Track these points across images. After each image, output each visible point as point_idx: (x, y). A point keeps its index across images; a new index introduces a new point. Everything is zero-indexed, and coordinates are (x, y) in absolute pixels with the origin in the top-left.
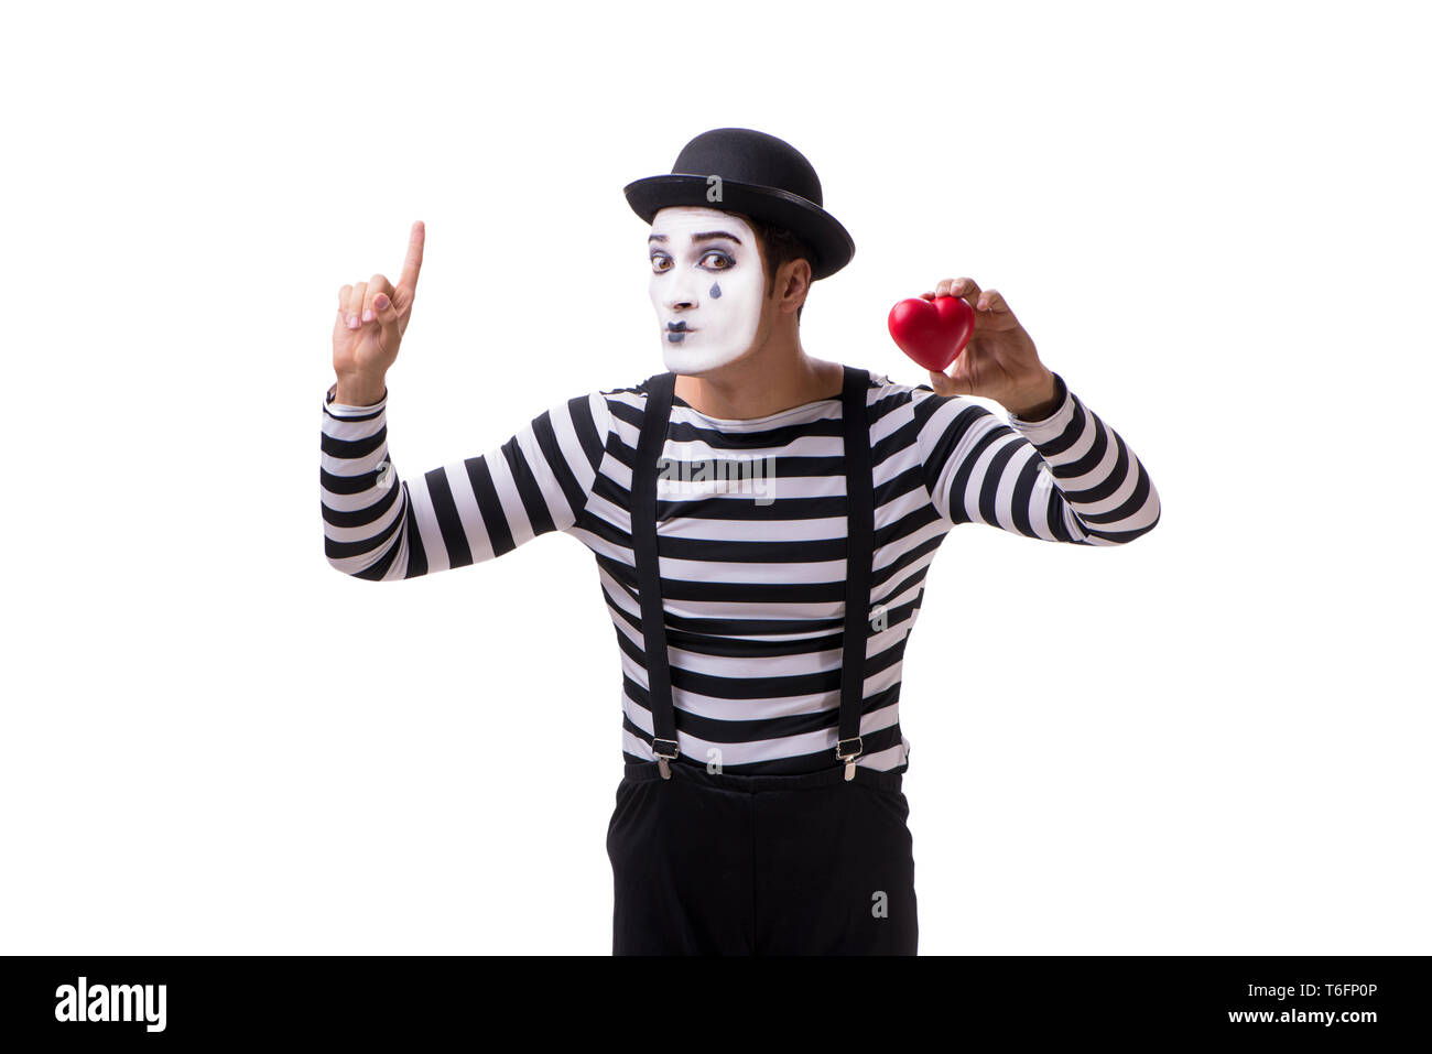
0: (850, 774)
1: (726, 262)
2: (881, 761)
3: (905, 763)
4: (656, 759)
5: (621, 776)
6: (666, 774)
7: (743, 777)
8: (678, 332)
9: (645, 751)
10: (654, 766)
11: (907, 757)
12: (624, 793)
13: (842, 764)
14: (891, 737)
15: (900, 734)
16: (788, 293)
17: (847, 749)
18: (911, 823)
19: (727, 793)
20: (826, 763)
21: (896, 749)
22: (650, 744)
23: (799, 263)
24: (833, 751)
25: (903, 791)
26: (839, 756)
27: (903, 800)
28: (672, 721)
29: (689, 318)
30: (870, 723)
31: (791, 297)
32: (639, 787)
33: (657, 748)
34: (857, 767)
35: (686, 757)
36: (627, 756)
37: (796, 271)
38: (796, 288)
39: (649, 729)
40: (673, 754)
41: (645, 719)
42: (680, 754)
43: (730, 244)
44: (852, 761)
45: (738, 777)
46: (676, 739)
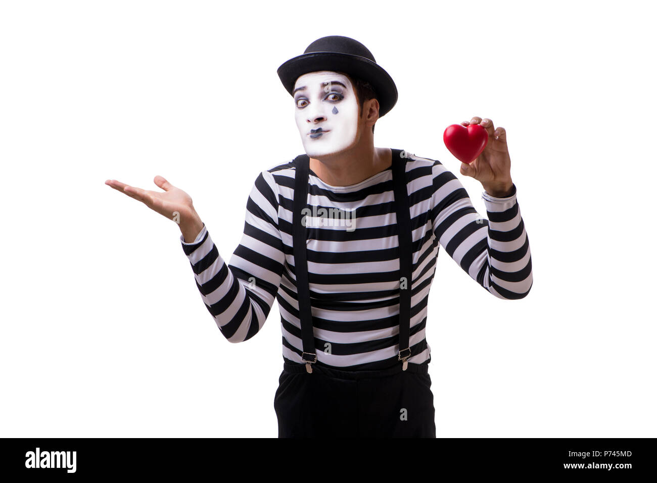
0: (405, 367)
1: (339, 98)
2: (418, 359)
4: (304, 363)
6: (309, 370)
7: (352, 372)
8: (317, 134)
9: (297, 359)
10: (303, 367)
11: (430, 355)
12: (283, 379)
13: (401, 363)
14: (422, 346)
15: (427, 344)
16: (369, 117)
17: (403, 354)
19: (343, 381)
20: (394, 363)
21: (425, 351)
22: (300, 355)
23: (374, 101)
24: (397, 356)
25: (428, 373)
26: (400, 358)
27: (428, 377)
28: (312, 343)
29: (324, 126)
30: (413, 340)
31: (371, 118)
33: (305, 357)
34: (409, 363)
35: (320, 362)
37: (372, 106)
38: (373, 114)
39: (300, 347)
40: (313, 361)
41: (298, 343)
42: (318, 361)
43: (341, 87)
44: (406, 360)
45: (349, 372)
46: (315, 353)
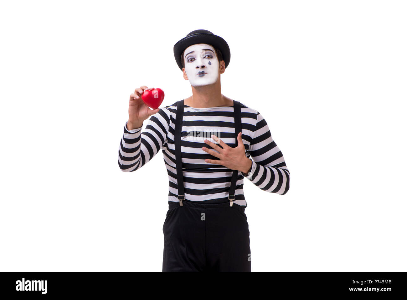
0: (231, 205)
4: (178, 201)
6: (181, 205)
7: (203, 204)
10: (178, 203)
12: (169, 213)
13: (229, 202)
14: (242, 197)
16: (222, 69)
17: (231, 197)
18: (248, 221)
19: (199, 209)
20: (225, 201)
22: (177, 197)
23: (223, 61)
24: (227, 198)
26: (229, 199)
28: (183, 191)
30: (237, 192)
32: (173, 210)
33: (179, 198)
34: (233, 203)
35: (187, 200)
37: (222, 64)
39: (177, 193)
40: (183, 199)
41: (176, 191)
42: (185, 199)
43: (212, 52)
44: (232, 201)
45: (201, 204)
46: (184, 195)
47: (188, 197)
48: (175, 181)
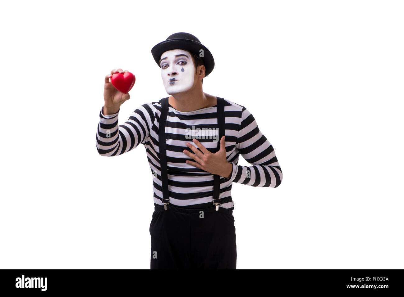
0: (217, 208)
1: (184, 63)
2: (226, 206)
3: (233, 207)
4: (163, 205)
5: (154, 210)
6: (166, 209)
7: (187, 209)
8: (172, 81)
9: (160, 203)
10: (163, 207)
11: (234, 205)
12: (155, 215)
13: (215, 206)
14: (229, 199)
15: (232, 199)
16: (200, 74)
17: (216, 201)
18: (235, 224)
19: (182, 214)
21: (230, 203)
22: (162, 201)
23: (202, 66)
24: (212, 202)
25: (233, 215)
26: (214, 204)
27: (233, 217)
28: (167, 194)
29: (176, 77)
30: (222, 195)
31: (201, 75)
32: (158, 213)
33: (164, 201)
34: (219, 207)
35: (171, 204)
36: (155, 204)
37: (201, 69)
38: (202, 73)
39: (161, 196)
40: (168, 203)
41: (160, 194)
42: (170, 203)
43: (186, 57)
44: (217, 205)
45: (186, 209)
46: (169, 199)
47: (173, 201)
48: (160, 183)
